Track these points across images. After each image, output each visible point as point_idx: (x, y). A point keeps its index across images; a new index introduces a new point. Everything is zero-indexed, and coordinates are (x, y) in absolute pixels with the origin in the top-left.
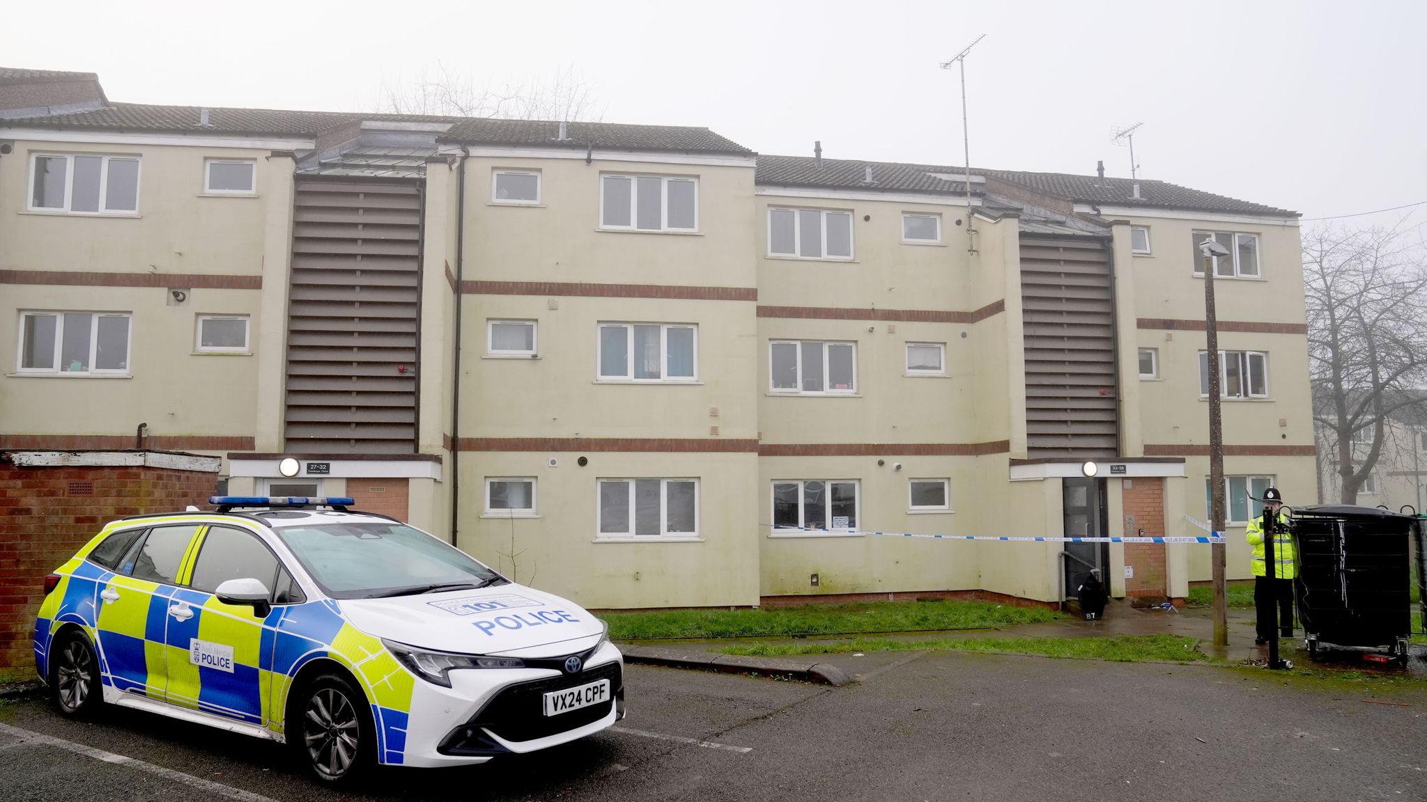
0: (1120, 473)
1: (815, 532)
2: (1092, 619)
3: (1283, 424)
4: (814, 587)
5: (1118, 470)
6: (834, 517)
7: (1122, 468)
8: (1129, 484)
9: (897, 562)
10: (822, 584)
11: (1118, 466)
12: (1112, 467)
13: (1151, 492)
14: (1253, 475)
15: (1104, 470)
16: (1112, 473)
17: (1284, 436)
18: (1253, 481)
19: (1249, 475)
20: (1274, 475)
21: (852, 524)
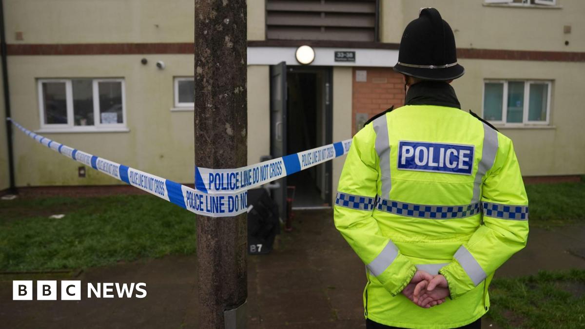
0: (348, 61)
1: (84, 128)
2: (257, 253)
3: (568, 30)
4: (81, 179)
5: (345, 57)
6: (103, 114)
7: (351, 55)
8: (362, 76)
9: (162, 157)
10: (89, 176)
11: (345, 53)
12: (336, 54)
13: (391, 86)
14: (531, 80)
15: (326, 58)
16: (336, 61)
17: (567, 43)
18: (531, 86)
19: (528, 80)
20: (553, 81)
21: (120, 120)
